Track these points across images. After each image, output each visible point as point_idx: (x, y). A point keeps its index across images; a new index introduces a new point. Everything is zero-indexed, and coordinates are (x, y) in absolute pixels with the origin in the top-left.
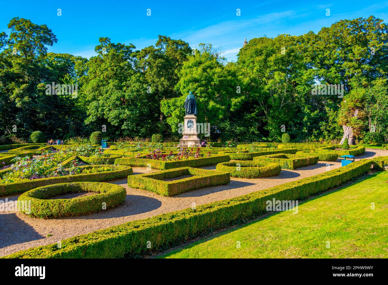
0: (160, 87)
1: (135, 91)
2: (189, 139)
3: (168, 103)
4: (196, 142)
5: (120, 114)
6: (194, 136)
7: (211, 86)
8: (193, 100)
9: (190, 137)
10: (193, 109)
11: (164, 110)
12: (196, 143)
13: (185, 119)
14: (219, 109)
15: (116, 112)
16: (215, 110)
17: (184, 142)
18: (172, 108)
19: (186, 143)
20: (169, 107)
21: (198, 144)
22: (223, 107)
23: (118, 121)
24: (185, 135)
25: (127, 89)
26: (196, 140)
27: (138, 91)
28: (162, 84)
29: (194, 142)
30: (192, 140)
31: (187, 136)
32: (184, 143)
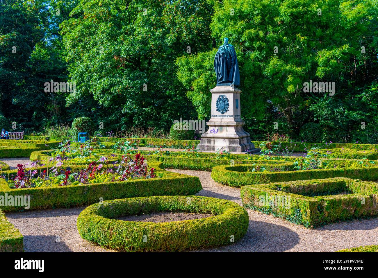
0: (185, 32)
1: (138, 42)
2: (219, 134)
3: (188, 63)
4: (231, 140)
5: (112, 85)
6: (229, 128)
7: (275, 25)
8: (230, 56)
9: (221, 131)
10: (231, 74)
11: (182, 76)
12: (231, 142)
13: (213, 95)
14: (290, 72)
15: (105, 81)
16: (280, 75)
17: (209, 139)
18: (195, 73)
19: (212, 142)
20: (190, 70)
21: (236, 145)
22: (300, 69)
23: (109, 99)
24: (211, 126)
25: (124, 40)
26: (233, 136)
27: (144, 42)
28: (189, 28)
29: (227, 140)
30: (224, 136)
31: (216, 129)
32: (209, 142)
